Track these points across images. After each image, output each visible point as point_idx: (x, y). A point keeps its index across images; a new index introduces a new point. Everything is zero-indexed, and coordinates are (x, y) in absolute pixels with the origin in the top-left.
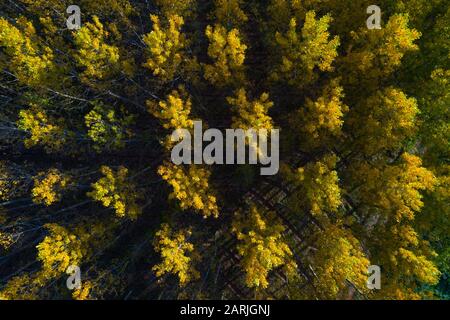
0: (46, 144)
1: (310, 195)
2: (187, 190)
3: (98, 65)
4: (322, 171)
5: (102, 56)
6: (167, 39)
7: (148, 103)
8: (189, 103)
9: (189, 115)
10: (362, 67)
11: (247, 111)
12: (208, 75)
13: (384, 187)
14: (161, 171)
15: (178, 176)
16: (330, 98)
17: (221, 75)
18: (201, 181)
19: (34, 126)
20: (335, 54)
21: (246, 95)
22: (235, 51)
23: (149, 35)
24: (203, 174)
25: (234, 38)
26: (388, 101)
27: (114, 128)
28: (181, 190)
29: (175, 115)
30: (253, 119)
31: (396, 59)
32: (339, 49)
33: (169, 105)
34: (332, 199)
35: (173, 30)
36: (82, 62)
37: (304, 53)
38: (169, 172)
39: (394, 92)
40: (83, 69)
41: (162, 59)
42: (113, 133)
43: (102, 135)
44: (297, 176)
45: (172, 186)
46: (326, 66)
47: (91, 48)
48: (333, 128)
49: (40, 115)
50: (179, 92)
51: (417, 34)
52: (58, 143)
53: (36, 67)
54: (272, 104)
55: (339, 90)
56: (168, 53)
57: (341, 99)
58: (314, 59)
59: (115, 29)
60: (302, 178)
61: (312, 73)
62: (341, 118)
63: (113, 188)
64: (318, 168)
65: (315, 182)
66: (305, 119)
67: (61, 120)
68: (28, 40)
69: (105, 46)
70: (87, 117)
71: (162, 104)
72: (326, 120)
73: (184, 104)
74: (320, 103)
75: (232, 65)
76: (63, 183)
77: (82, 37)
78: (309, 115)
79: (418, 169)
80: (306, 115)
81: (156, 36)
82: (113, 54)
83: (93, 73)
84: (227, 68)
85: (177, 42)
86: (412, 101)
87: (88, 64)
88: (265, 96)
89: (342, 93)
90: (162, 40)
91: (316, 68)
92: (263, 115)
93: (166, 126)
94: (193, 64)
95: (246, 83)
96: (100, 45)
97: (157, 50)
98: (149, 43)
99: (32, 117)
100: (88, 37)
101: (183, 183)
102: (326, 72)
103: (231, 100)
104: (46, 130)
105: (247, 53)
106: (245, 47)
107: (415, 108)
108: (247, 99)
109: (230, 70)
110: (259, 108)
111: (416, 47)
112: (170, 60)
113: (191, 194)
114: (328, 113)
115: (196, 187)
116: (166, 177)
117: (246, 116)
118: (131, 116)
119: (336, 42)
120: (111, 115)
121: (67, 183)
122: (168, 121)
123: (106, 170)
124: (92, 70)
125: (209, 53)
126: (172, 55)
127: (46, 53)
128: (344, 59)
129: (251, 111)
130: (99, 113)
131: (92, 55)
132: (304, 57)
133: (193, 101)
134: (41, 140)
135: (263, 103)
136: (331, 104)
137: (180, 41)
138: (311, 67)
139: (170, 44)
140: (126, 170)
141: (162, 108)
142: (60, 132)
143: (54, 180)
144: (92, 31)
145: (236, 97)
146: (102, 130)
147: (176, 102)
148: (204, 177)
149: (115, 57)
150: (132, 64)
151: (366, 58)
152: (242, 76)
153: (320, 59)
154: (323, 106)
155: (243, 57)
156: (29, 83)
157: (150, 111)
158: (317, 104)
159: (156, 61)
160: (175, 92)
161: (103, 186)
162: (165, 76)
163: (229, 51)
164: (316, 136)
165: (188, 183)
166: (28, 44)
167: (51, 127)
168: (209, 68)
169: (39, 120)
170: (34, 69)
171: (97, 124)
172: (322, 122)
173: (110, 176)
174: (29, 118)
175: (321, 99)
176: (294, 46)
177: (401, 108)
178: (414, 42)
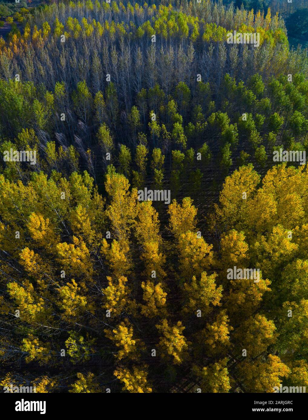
0: (40, 360)
1: (211, 384)
2: (133, 385)
3: (73, 308)
4: (218, 368)
5: (75, 302)
6: (117, 291)
7: (105, 331)
8: (132, 330)
9: (132, 337)
10: (239, 302)
11: (169, 333)
12: (143, 312)
13: (259, 376)
14: (116, 374)
15: (127, 376)
16: (220, 323)
17: (151, 311)
18: (141, 379)
19: (31, 348)
20: (221, 295)
21: (168, 323)
22: (160, 297)
23: (106, 289)
24: (143, 374)
25: (158, 289)
26: (257, 323)
27: (84, 348)
28: (130, 385)
29: (124, 338)
30: (172, 338)
31: (259, 297)
32: (223, 293)
33: (119, 331)
34: (225, 385)
35: (121, 285)
36: (64, 307)
37: (202, 296)
38: (121, 374)
39: (260, 317)
40: (64, 311)
41: (114, 303)
42: (82, 351)
43: (76, 352)
44: (203, 373)
45: (124, 382)
46: (216, 303)
47: (69, 298)
48: (224, 341)
49: (35, 341)
50: (125, 323)
51: (269, 282)
52: (46, 359)
53: (34, 311)
54: (184, 328)
55: (225, 318)
56: (118, 299)
57: (227, 323)
58: (209, 299)
59: (83, 285)
60: (206, 373)
61: (209, 307)
62: (228, 335)
63: (86, 386)
64: (216, 367)
65: (214, 375)
66: (207, 336)
67: (48, 343)
68: (29, 294)
69: (78, 297)
70: (67, 342)
71: (115, 331)
72: (220, 337)
73: (129, 330)
74: (214, 326)
75: (159, 305)
76: (52, 384)
77: (65, 292)
78: (209, 334)
79: (278, 364)
80: (207, 333)
81: (110, 289)
82: (83, 301)
83: (71, 313)
84: (155, 307)
85: (123, 292)
86: (271, 322)
87: (67, 308)
88: (180, 323)
89: (228, 319)
90: (114, 291)
91: (211, 304)
92: (179, 335)
93: (117, 345)
94: (134, 304)
95: (168, 315)
96: (75, 296)
97: (111, 298)
98: (106, 293)
99: (30, 343)
100: (68, 292)
101: (130, 381)
102: (217, 306)
103: (158, 327)
104: (39, 351)
105: (167, 297)
106: (166, 294)
107: (273, 327)
108: (169, 325)
109: (157, 308)
110: (176, 331)
111: (269, 289)
112: (119, 302)
113: (136, 387)
114: (220, 332)
115: (138, 383)
116: (119, 377)
117: (168, 336)
118: (94, 339)
119: (221, 288)
120: (82, 339)
121: (55, 384)
122: (119, 342)
123: (79, 375)
124: (69, 311)
125: (144, 299)
126: (120, 300)
127: (40, 302)
128: (229, 297)
129: (171, 333)
130: (74, 339)
131: (70, 302)
132: (202, 298)
133: (134, 328)
134: (36, 357)
135: (179, 328)
136: (221, 326)
137: (125, 291)
138: (207, 304)
139: (119, 293)
140: (92, 375)
141: (115, 334)
142: (48, 352)
143: (46, 383)
144: (70, 288)
145: (162, 324)
146: (76, 349)
147: (123, 329)
148: (143, 376)
149: (84, 303)
150: (93, 305)
151: (241, 297)
152: (165, 311)
153: (213, 299)
154: (216, 328)
155: (165, 300)
156: (28, 321)
157: (106, 336)
158: (212, 327)
159: (110, 304)
160: (123, 323)
161: (79, 386)
162: (116, 313)
163: (156, 296)
164: (214, 346)
165: (134, 380)
166: (29, 297)
167: (42, 349)
168: (144, 307)
169: (35, 344)
170: (33, 312)
171: (73, 346)
172: (217, 338)
173: (83, 379)
174: (29, 344)
175: (215, 323)
176: (196, 291)
177: (265, 326)
178: (269, 286)
